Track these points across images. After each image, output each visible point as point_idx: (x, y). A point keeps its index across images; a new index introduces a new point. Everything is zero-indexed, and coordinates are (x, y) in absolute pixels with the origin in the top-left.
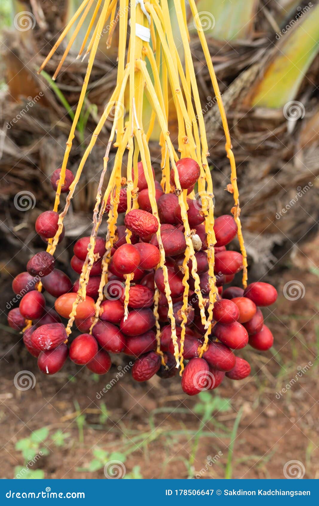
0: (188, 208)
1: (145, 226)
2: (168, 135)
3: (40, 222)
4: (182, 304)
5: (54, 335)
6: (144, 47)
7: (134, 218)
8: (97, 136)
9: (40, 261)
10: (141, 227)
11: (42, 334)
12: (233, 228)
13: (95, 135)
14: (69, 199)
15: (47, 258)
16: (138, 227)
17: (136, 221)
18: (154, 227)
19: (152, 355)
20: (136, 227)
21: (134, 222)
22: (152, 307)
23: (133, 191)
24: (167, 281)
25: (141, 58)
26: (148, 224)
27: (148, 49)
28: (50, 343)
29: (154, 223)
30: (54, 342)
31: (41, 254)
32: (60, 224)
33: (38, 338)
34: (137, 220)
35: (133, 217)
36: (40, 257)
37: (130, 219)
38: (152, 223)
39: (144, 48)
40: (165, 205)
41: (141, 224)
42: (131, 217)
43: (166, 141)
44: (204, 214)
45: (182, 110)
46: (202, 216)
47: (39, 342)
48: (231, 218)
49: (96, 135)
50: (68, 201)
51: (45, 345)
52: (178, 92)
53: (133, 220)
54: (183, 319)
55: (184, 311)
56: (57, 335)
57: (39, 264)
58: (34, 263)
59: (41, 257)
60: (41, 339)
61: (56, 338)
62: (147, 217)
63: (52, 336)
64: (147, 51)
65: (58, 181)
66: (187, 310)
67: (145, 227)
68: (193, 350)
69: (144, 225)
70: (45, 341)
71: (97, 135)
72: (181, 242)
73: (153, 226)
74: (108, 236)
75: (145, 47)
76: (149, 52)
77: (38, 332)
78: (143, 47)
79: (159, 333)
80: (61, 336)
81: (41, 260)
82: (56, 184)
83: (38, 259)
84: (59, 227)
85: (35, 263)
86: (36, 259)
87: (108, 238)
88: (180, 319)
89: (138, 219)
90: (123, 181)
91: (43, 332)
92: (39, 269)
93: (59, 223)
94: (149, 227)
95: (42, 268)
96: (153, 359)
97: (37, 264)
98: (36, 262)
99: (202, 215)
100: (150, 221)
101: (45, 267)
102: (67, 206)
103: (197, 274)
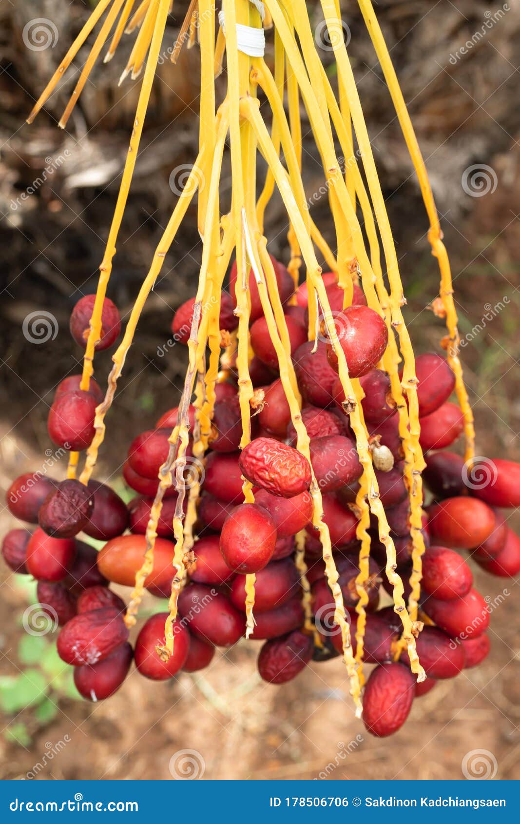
0: (363, 395)
1: (285, 482)
2: (318, 275)
3: (57, 423)
4: (358, 572)
5: (104, 638)
6: (254, 68)
7: (261, 464)
8: (164, 255)
9: (66, 511)
10: (276, 484)
11: (78, 639)
12: (447, 382)
13: (159, 255)
14: (114, 380)
15: (77, 500)
16: (269, 484)
17: (264, 470)
18: (304, 482)
19: (296, 637)
20: (266, 483)
21: (261, 474)
22: (293, 556)
23: (253, 401)
24: (329, 557)
25: (249, 93)
26: (291, 479)
27: (263, 71)
28: (96, 654)
29: (301, 473)
30: (105, 651)
31: (65, 492)
32: (99, 428)
33: (71, 646)
34: (267, 468)
35: (258, 460)
36: (63, 501)
37: (252, 464)
38: (298, 476)
39: (253, 72)
40: (312, 369)
41: (276, 480)
42: (254, 461)
43: (315, 288)
44: (396, 403)
45: (342, 206)
46: (391, 407)
47: (74, 653)
48: (443, 362)
49: (161, 253)
50: (113, 383)
51: (86, 659)
52: (335, 173)
53: (257, 468)
54: (359, 598)
55: (361, 583)
56: (108, 638)
57: (62, 516)
58: (53, 516)
59: (65, 501)
60: (78, 648)
61: (106, 644)
62: (288, 462)
63: (100, 641)
64: (260, 76)
65: (86, 331)
66: (368, 583)
67: (284, 485)
68: (381, 651)
69: (283, 481)
70: (85, 652)
71: (164, 253)
72: (353, 468)
73: (302, 482)
74: (197, 432)
75: (256, 68)
76: (265, 77)
77: (70, 633)
78: (252, 68)
79: (307, 598)
80: (117, 637)
81: (66, 509)
82: (84, 337)
83: (60, 505)
84: (98, 432)
85: (56, 515)
86: (56, 506)
87: (197, 436)
88: (353, 597)
89: (268, 466)
90: (223, 339)
91: (80, 635)
92: (64, 527)
93: (95, 426)
94: (292, 485)
95: (69, 526)
96: (298, 646)
97: (60, 519)
98: (58, 513)
99: (393, 404)
100: (293, 470)
101: (76, 521)
102: (111, 392)
103: (397, 575)
